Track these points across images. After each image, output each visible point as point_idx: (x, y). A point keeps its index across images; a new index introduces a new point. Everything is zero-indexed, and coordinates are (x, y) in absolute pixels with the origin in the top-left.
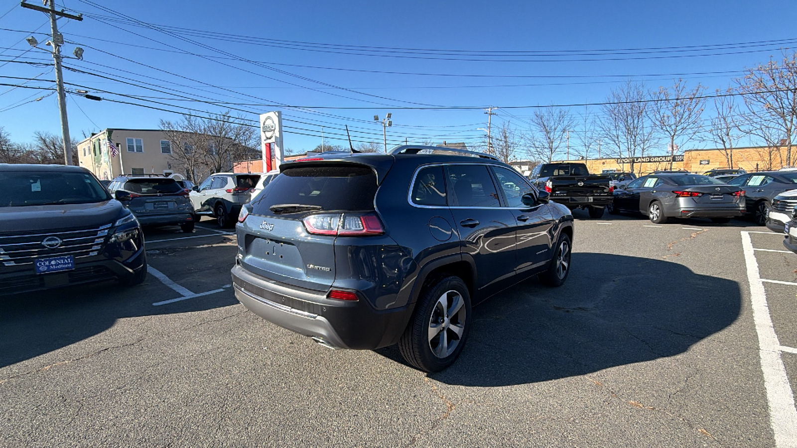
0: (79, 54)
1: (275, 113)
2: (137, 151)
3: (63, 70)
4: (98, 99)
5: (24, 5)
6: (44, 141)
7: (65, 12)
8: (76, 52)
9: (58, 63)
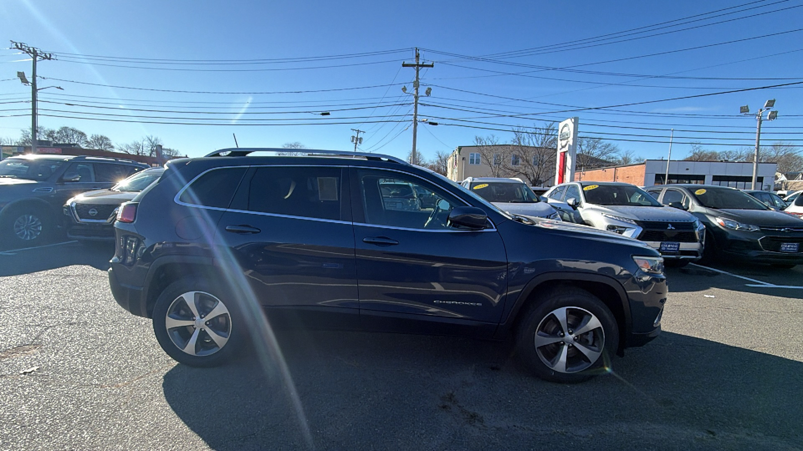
0: (428, 93)
1: (571, 120)
2: (476, 163)
3: (418, 105)
4: (436, 124)
5: (404, 65)
6: (440, 157)
7: (425, 64)
8: (427, 91)
9: (416, 101)
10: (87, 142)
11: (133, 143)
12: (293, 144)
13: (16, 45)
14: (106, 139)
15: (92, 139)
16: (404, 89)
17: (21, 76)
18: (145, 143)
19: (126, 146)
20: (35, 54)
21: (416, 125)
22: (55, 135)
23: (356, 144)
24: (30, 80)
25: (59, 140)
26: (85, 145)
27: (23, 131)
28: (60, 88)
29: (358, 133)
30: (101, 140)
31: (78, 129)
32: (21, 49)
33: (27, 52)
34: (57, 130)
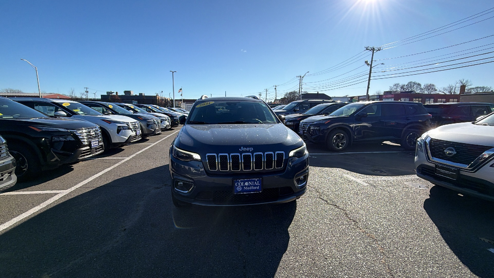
10: (421, 89)
11: (448, 86)
13: (366, 48)
14: (433, 85)
15: (424, 87)
17: (366, 62)
18: (457, 85)
19: (444, 89)
20: (374, 50)
22: (405, 87)
24: (370, 64)
25: (407, 90)
26: (419, 91)
27: (390, 87)
28: (383, 64)
30: (430, 87)
31: (418, 82)
32: (368, 49)
33: (370, 50)
34: (406, 84)
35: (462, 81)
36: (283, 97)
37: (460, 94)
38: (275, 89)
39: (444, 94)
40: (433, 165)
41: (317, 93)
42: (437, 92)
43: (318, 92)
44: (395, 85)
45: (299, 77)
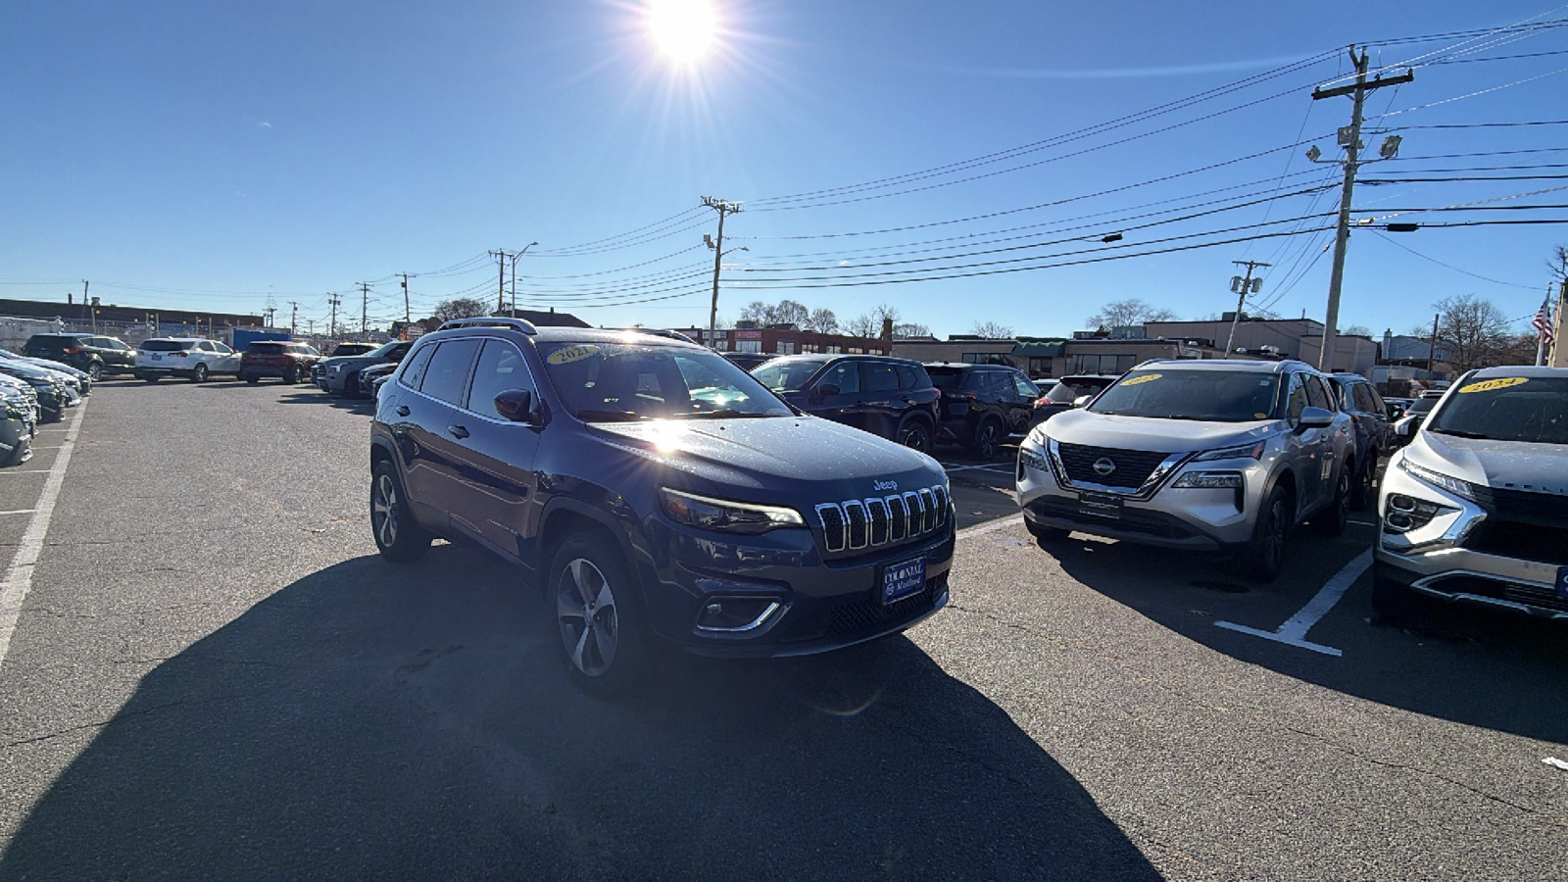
0: (1389, 150)
3: (1355, 186)
4: (1412, 227)
5: (1318, 95)
7: (1383, 78)
8: (1384, 147)
9: (1347, 178)
10: (808, 320)
11: (861, 320)
12: (1124, 305)
13: (706, 201)
14: (831, 314)
15: (814, 316)
16: (1314, 154)
17: (707, 239)
18: (876, 318)
19: (852, 325)
20: (723, 208)
21: (1343, 235)
22: (775, 313)
23: (1243, 294)
24: (716, 244)
25: (778, 319)
26: (805, 325)
29: (1251, 268)
30: (825, 317)
31: (801, 302)
32: (710, 204)
33: (715, 208)
34: (777, 306)
35: (883, 308)
36: (427, 317)
37: (880, 338)
38: (404, 285)
39: (851, 335)
40: (1075, 496)
41: (549, 311)
42: (840, 332)
43: (552, 309)
44: (754, 306)
45: (496, 254)
